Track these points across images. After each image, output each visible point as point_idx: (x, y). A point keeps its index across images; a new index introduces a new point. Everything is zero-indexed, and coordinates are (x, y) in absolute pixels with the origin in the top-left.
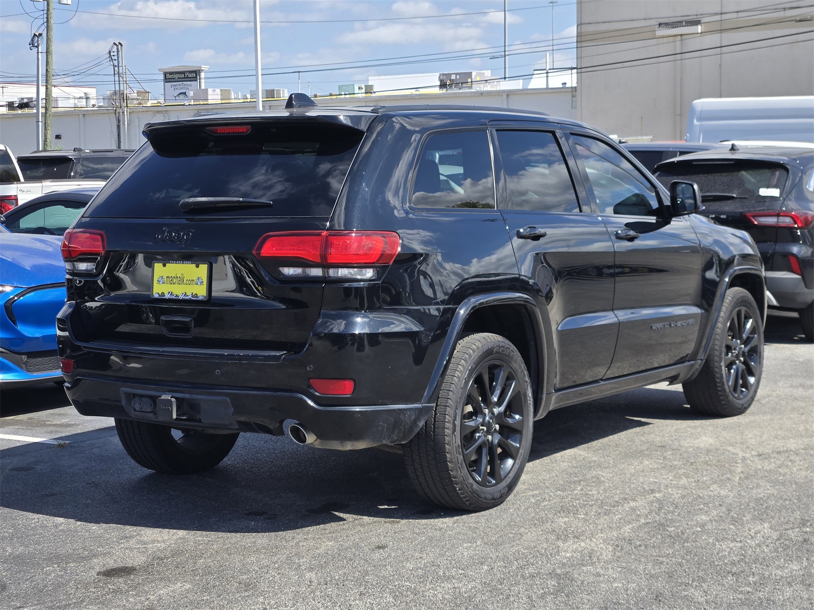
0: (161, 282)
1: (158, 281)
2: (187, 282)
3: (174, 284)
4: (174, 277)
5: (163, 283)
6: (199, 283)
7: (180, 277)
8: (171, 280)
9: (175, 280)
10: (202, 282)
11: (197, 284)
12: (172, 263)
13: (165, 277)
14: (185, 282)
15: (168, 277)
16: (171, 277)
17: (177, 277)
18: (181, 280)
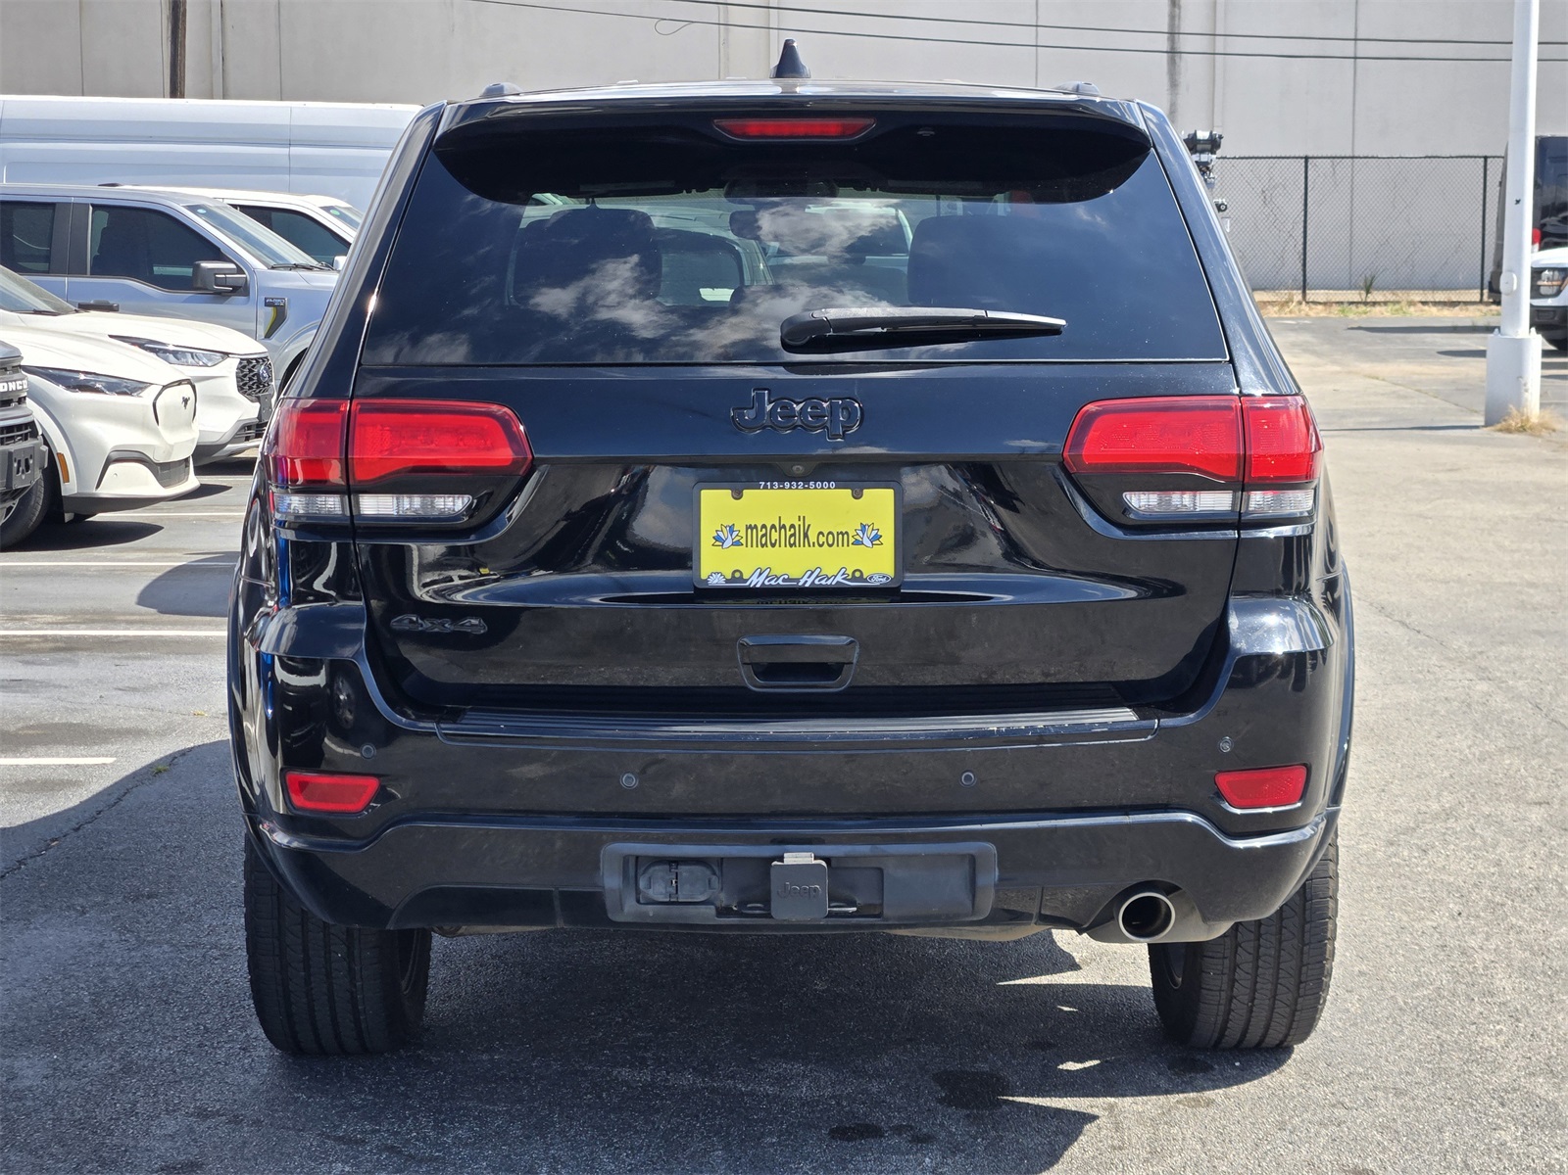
0: (729, 542)
1: (717, 538)
2: (822, 539)
3: (773, 545)
4: (773, 526)
5: (737, 543)
6: (866, 541)
7: (792, 526)
8: (760, 534)
9: (775, 536)
10: (878, 537)
11: (857, 543)
12: (765, 487)
13: (740, 527)
14: (812, 537)
15: (749, 527)
16: (764, 526)
17: (784, 527)
18: (798, 535)
